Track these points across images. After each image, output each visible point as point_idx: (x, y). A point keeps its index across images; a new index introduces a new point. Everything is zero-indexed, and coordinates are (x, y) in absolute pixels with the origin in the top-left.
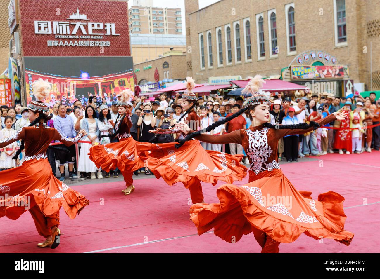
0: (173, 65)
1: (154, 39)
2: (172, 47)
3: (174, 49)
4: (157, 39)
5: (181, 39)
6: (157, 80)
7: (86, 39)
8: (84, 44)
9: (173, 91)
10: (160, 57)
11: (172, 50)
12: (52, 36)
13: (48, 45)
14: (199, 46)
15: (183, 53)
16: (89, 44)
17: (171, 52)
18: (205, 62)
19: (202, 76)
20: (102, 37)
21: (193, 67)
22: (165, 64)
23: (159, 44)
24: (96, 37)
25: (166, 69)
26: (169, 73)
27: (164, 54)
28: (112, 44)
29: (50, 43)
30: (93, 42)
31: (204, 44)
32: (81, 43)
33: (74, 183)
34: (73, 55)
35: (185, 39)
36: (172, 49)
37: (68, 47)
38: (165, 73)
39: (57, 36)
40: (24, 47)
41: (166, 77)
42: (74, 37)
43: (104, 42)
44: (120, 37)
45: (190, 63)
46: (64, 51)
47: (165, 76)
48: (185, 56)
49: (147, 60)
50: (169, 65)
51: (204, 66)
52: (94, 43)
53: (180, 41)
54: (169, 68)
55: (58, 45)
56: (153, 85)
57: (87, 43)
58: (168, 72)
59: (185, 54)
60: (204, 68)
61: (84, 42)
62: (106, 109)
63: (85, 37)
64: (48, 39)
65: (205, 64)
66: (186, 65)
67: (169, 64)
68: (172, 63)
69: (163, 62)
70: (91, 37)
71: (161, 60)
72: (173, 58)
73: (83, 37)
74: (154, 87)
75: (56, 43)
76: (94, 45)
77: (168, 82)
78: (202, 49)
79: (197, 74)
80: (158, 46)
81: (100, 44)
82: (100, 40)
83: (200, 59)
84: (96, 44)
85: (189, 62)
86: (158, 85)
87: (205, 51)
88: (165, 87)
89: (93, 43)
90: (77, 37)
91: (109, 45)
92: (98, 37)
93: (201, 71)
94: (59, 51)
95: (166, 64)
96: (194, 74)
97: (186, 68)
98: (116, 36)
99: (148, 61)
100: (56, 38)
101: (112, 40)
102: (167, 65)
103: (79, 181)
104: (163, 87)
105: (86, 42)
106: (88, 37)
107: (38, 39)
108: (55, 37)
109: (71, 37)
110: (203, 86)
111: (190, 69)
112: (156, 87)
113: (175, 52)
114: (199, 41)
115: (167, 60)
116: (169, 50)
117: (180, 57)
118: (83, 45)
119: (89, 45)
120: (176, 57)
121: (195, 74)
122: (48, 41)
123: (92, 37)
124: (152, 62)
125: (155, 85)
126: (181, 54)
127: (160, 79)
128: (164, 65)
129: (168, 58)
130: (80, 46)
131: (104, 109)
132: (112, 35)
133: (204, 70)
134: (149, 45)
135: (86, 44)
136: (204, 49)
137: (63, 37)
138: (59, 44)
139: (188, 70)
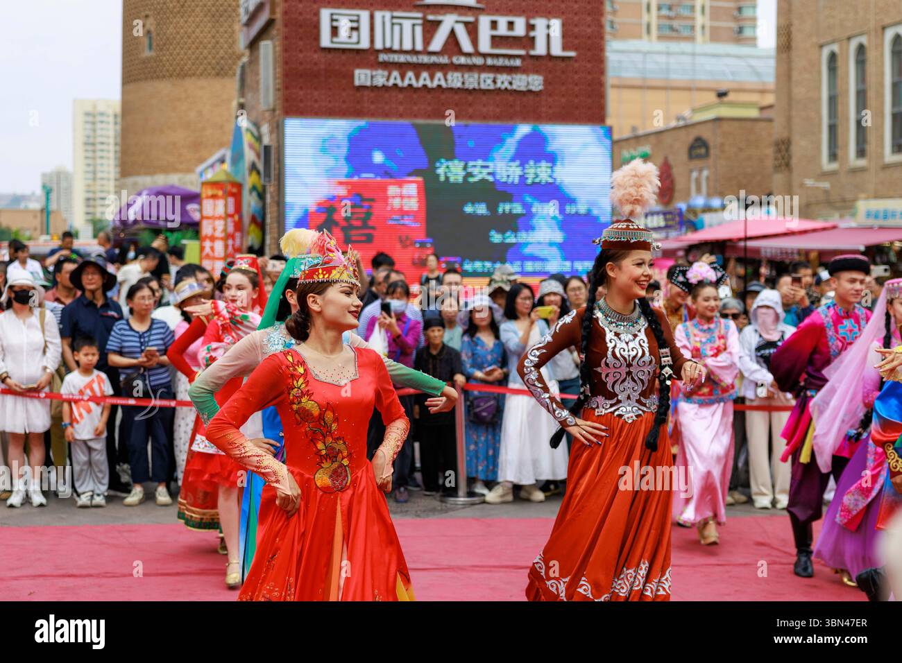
0: (723, 152)
1: (662, 59)
2: (723, 88)
3: (731, 97)
4: (672, 60)
5: (754, 62)
6: (666, 199)
7: (470, 68)
8: (463, 83)
9: (730, 240)
10: (681, 123)
11: (725, 99)
12: (368, 57)
13: (357, 83)
14: (819, 89)
15: (762, 109)
16: (479, 84)
17: (722, 103)
18: (840, 142)
19: (826, 192)
20: (518, 62)
21: (794, 161)
22: (696, 145)
23: (677, 77)
24: (500, 62)
25: (698, 163)
26: (708, 178)
27: (694, 111)
28: (550, 83)
29: (362, 77)
30: (491, 76)
31: (839, 82)
32: (455, 80)
33: (453, 510)
34: (429, 117)
35: (772, 63)
36: (722, 95)
37: (417, 89)
38: (695, 175)
39: (383, 57)
40: (286, 88)
41: (699, 190)
42: (434, 59)
43: (524, 77)
44: (576, 61)
45: (783, 148)
46: (401, 103)
47: (693, 187)
48: (770, 120)
49: (634, 129)
50: (712, 151)
51: (833, 156)
52: (494, 81)
53: (751, 67)
54: (711, 161)
55: (386, 83)
56: (661, 217)
57: (472, 81)
58: (705, 173)
59: (767, 114)
60: (834, 166)
61: (463, 76)
62: (555, 294)
63: (468, 61)
64: (359, 66)
65: (840, 153)
66: (770, 151)
67: (711, 144)
68: (722, 145)
69: (691, 138)
70: (485, 61)
71: (683, 132)
72: (726, 126)
73: (463, 60)
74: (662, 224)
75: (380, 78)
76: (492, 87)
77: (708, 209)
78: (833, 100)
79: (809, 182)
80: (674, 84)
81: (511, 83)
82: (511, 70)
83: (820, 132)
84: (499, 85)
85: (783, 143)
86: (677, 219)
87: (840, 108)
88: (702, 227)
89: (489, 81)
90: (444, 60)
91: (541, 88)
92: (507, 63)
93: (825, 175)
94: (386, 103)
95: (699, 147)
96: (796, 183)
97: (770, 163)
98: (563, 59)
99: (641, 132)
100: (381, 63)
101: (550, 72)
102: (703, 151)
103: (465, 505)
104: (694, 227)
105: (469, 77)
106: (479, 61)
107: (330, 64)
108: (377, 57)
109: (425, 59)
110: (834, 227)
111: (783, 168)
112: (670, 223)
113: (733, 104)
114: (819, 73)
115: (706, 134)
116: (712, 97)
117: (749, 124)
118: (459, 85)
119: (477, 87)
120: (736, 124)
121: (802, 185)
122: (357, 72)
123: (490, 62)
124: (652, 139)
125: (668, 216)
126: (753, 113)
127: (677, 194)
128: (692, 148)
129: (710, 125)
130: (452, 89)
131: (549, 294)
132: (549, 57)
133: (833, 173)
134: (644, 79)
135: (470, 83)
136: (840, 100)
137: (402, 59)
138: (388, 80)
139: (777, 168)
